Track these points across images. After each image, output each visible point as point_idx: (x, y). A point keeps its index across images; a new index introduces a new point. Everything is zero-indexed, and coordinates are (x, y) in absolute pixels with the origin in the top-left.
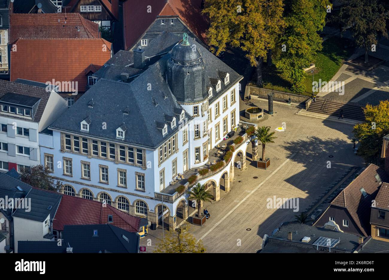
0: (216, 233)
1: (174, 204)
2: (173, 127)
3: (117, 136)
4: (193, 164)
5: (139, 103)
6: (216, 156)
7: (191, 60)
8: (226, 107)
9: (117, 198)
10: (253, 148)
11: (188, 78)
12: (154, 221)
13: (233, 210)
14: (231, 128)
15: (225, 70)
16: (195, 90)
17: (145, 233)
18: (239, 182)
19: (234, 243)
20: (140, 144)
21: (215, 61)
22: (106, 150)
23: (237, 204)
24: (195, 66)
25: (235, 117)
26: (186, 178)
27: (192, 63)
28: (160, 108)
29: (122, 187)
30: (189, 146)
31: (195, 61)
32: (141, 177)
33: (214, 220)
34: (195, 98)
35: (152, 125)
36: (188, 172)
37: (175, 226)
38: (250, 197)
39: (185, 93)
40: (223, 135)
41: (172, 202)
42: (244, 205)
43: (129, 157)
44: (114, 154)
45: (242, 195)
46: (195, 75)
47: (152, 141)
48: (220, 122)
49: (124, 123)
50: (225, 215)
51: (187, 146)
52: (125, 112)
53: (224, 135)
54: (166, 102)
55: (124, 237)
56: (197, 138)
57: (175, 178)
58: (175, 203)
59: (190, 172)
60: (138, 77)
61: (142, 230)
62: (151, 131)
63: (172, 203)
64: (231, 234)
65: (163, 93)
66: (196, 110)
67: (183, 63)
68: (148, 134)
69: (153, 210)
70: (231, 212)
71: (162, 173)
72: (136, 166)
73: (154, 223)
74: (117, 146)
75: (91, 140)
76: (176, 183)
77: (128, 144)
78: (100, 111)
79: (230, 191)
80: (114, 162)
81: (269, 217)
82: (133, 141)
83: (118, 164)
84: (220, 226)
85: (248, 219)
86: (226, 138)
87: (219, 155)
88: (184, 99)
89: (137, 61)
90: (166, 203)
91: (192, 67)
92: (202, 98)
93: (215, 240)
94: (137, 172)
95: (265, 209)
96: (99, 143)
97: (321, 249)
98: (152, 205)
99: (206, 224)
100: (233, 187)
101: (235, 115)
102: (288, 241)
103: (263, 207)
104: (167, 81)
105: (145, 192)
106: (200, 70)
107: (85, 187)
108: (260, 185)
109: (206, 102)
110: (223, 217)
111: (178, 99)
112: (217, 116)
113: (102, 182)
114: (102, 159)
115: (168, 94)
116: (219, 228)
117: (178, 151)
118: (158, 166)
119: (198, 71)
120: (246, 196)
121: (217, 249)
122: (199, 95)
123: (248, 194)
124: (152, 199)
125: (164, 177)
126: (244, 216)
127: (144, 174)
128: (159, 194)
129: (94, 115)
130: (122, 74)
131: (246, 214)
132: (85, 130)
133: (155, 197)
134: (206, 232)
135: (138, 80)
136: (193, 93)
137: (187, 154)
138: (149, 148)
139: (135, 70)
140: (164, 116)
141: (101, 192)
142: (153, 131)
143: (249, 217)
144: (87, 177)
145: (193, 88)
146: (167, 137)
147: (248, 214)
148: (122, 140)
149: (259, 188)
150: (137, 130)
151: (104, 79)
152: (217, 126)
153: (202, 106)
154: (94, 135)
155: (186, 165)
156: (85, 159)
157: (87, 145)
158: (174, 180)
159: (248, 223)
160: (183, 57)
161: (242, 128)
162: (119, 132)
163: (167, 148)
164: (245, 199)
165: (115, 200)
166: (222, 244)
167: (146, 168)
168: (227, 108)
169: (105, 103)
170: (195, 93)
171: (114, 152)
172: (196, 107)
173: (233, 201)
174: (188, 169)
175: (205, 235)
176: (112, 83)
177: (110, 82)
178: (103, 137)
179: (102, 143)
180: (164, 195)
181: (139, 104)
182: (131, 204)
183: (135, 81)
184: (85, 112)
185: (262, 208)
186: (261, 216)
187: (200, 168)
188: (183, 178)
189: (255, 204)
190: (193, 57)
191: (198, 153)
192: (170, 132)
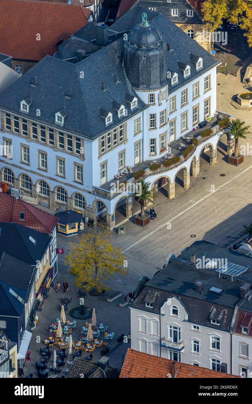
0: (157, 236)
1: (111, 201)
2: (120, 116)
3: (56, 120)
4: (147, 156)
5: (83, 86)
6: (177, 149)
7: (148, 44)
8: (197, 95)
9: (55, 187)
10: (228, 141)
11: (143, 63)
12: (92, 217)
13: (185, 211)
14: (204, 117)
15: (200, 53)
16: (151, 76)
17: (79, 231)
18: (204, 178)
19: (171, 251)
20: (78, 132)
21: (189, 43)
22: (45, 135)
23: (192, 204)
24: (152, 50)
25: (210, 105)
26: (135, 172)
27: (149, 47)
28: (109, 93)
29: (61, 177)
30: (143, 137)
31: (153, 44)
32: (80, 168)
33: (160, 222)
34: (151, 85)
35: (94, 112)
36: (141, 164)
37: (113, 225)
38: (209, 197)
39: (140, 78)
40: (192, 125)
42: (199, 206)
43: (68, 145)
44: (53, 140)
45: (201, 195)
46: (151, 60)
47: (91, 131)
48: (189, 111)
49: (65, 107)
50: (174, 216)
51: (139, 137)
52: (67, 95)
53: (194, 125)
54: (117, 86)
55: (31, 238)
56: (152, 129)
57: (122, 171)
58: (113, 200)
59: (142, 165)
60: (88, 57)
61: (75, 227)
62: (92, 120)
63: (110, 200)
64: (172, 240)
65: (115, 76)
66: (152, 98)
67: (139, 47)
68: (87, 122)
69: (91, 205)
70: (182, 213)
71: (104, 165)
72: (74, 156)
73: (92, 220)
74: (56, 132)
75: (30, 122)
76: (121, 177)
77: (67, 131)
78: (42, 91)
79: (190, 188)
80: (53, 148)
81: (220, 224)
82: (71, 128)
83: (57, 151)
84: (164, 228)
85: (197, 223)
86: (196, 129)
87: (180, 148)
88: (139, 85)
89: (100, 37)
90: (104, 199)
91: (148, 51)
92: (159, 85)
93: (153, 245)
94: (76, 163)
95: (220, 214)
96: (39, 127)
97: (224, 277)
98: (90, 200)
99: (149, 226)
100: (194, 184)
101: (210, 103)
102: (191, 263)
103: (218, 211)
104: (123, 64)
105: (83, 184)
106: (158, 55)
107: (25, 172)
108: (225, 184)
109: (165, 90)
110: (170, 219)
111: (133, 85)
112: (185, 104)
113: (41, 168)
114: (41, 144)
115: (121, 79)
116: (162, 231)
117: (127, 142)
118: (98, 157)
119: (155, 56)
120: (204, 196)
121: (150, 256)
122: (156, 81)
123: (208, 193)
124: (90, 193)
125: (106, 170)
126: (193, 220)
127: (83, 165)
128: (97, 189)
129: (35, 95)
130: (78, 51)
131: (197, 218)
132: (25, 110)
133: (93, 192)
134: (146, 235)
135: (87, 60)
136: (149, 80)
137: (140, 145)
138: (87, 138)
139: (95, 47)
140: (111, 103)
141: (40, 179)
142: (94, 120)
143: (199, 222)
144: (26, 162)
145: (149, 74)
146: (111, 126)
147: (200, 217)
148: (60, 126)
149: (222, 188)
150: (77, 117)
151: (51, 57)
152: (184, 115)
153: (159, 94)
154: (33, 118)
155: (138, 157)
156: (24, 141)
157: (27, 127)
158: (120, 173)
159: (196, 228)
160: (140, 39)
161: (218, 117)
162: (58, 117)
163: (112, 139)
164: (202, 199)
165: (54, 190)
166: (158, 250)
167: (84, 159)
168: (199, 96)
169: (48, 83)
170: (151, 80)
171: (53, 138)
172: (152, 95)
173: (188, 200)
174: (142, 161)
175: (144, 238)
176: (58, 62)
177: (56, 60)
178: (42, 120)
179: (42, 127)
180: (102, 190)
181: (83, 88)
182: (69, 196)
183: (82, 62)
184: (27, 91)
185: (216, 211)
186: (212, 221)
187: (154, 161)
188: (131, 172)
189: (211, 206)
190: (150, 40)
191: (154, 145)
192: (117, 121)
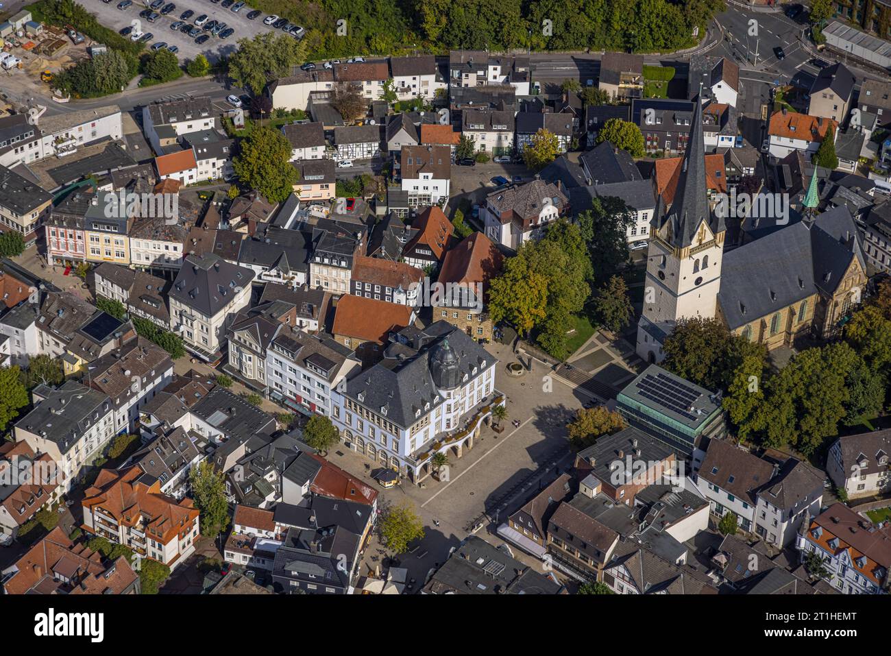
2: (426, 410)
4: (444, 429)
6: (465, 422)
9: (380, 450)
11: (444, 373)
14: (485, 394)
16: (449, 381)
18: (482, 439)
20: (397, 423)
22: (374, 417)
27: (448, 363)
28: (419, 393)
29: (384, 445)
30: (442, 419)
34: (448, 387)
36: (439, 437)
39: (442, 382)
40: (476, 402)
41: (416, 466)
43: (389, 427)
46: (449, 371)
47: (405, 422)
48: (475, 394)
49: (388, 403)
51: (439, 418)
52: (390, 395)
54: (425, 387)
55: (357, 512)
56: (448, 413)
58: (418, 467)
62: (406, 414)
65: (425, 379)
66: (449, 395)
67: (442, 362)
68: (403, 416)
70: (465, 471)
71: (413, 442)
72: (393, 435)
74: (381, 418)
75: (364, 408)
76: (427, 445)
77: (389, 419)
78: (373, 388)
79: (473, 448)
82: (392, 419)
88: (441, 387)
90: (412, 465)
91: (448, 366)
92: (454, 387)
94: (394, 439)
96: (370, 412)
97: (488, 574)
98: (403, 463)
100: (476, 443)
101: (489, 386)
102: (466, 560)
104: (430, 370)
105: (398, 453)
107: (359, 435)
109: (458, 388)
111: (436, 386)
112: (471, 391)
113: (370, 436)
114: (371, 422)
115: (429, 381)
116: (451, 488)
117: (430, 424)
118: (410, 438)
119: (452, 369)
122: (452, 385)
124: (402, 459)
127: (398, 442)
128: (408, 457)
129: (368, 391)
130: (400, 355)
132: (361, 400)
133: (405, 459)
136: (447, 384)
137: (439, 424)
138: (402, 427)
139: (412, 352)
140: (420, 402)
141: (370, 442)
144: (360, 430)
146: (419, 418)
148: (385, 416)
150: (396, 411)
152: (471, 397)
153: (454, 391)
154: (366, 406)
155: (437, 432)
156: (360, 418)
157: (362, 410)
158: (425, 443)
160: (443, 358)
162: (383, 410)
163: (419, 425)
167: (400, 439)
168: (482, 383)
169: (378, 384)
171: (379, 421)
172: (449, 393)
174: (439, 434)
178: (372, 409)
180: (411, 459)
182: (389, 457)
184: (363, 386)
187: (449, 433)
188: (431, 443)
190: (449, 357)
191: (449, 422)
192: (424, 413)
